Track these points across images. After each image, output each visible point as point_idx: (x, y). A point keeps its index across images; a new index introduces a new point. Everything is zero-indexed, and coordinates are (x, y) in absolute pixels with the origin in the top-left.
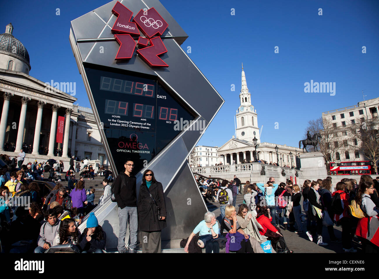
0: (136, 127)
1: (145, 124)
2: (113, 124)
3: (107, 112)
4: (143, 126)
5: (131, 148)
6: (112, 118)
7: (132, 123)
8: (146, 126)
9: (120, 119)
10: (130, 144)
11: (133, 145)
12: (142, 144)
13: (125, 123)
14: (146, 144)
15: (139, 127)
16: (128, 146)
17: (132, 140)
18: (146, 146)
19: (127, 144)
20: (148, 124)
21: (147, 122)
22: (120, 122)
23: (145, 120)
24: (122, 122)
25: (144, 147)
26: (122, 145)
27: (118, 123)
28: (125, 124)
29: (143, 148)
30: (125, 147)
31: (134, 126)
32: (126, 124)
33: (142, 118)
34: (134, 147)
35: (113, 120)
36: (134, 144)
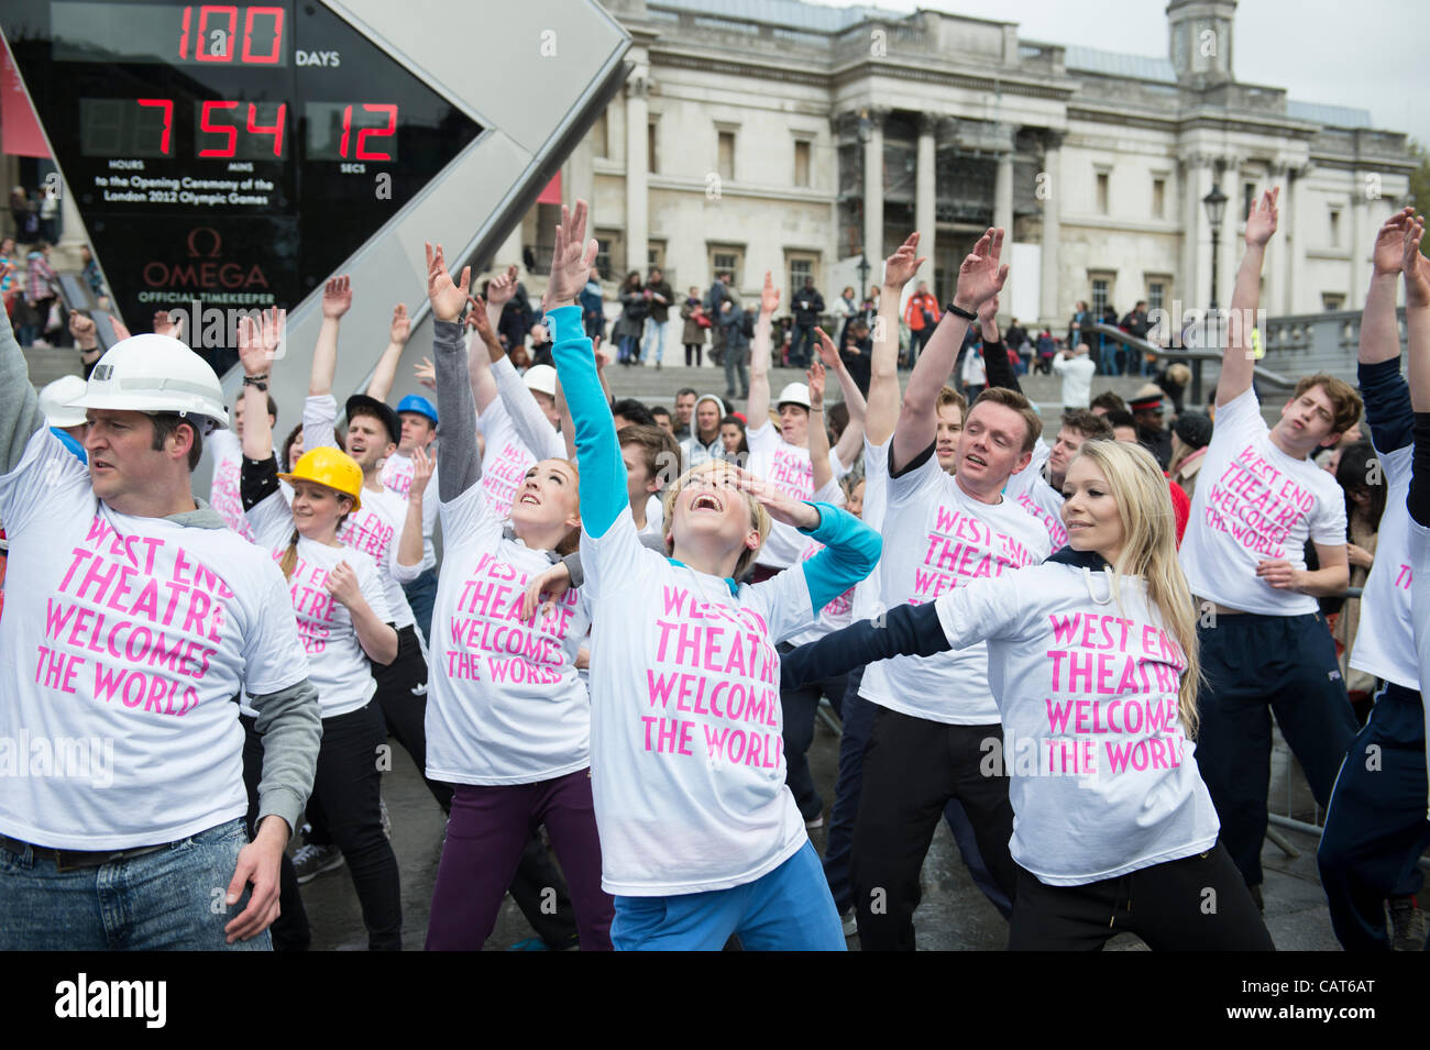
0: (212, 200)
1: (247, 185)
2: (116, 197)
3: (89, 149)
4: (241, 192)
5: (196, 283)
6: (109, 173)
7: (195, 184)
8: (256, 194)
9: (144, 174)
10: (191, 270)
11: (204, 275)
12: (238, 267)
13: (164, 190)
14: (256, 269)
15: (221, 199)
16: (184, 280)
17: (197, 254)
18: (256, 277)
19: (178, 270)
20: (261, 185)
21: (255, 176)
22: (144, 183)
23: (248, 167)
24: (152, 183)
25: (251, 280)
26: (156, 274)
27: (138, 191)
28: (166, 191)
29: (247, 285)
30: (173, 283)
31: (204, 198)
32: (169, 190)
33: (236, 161)
34: (208, 280)
35: (115, 181)
36: (209, 270)
